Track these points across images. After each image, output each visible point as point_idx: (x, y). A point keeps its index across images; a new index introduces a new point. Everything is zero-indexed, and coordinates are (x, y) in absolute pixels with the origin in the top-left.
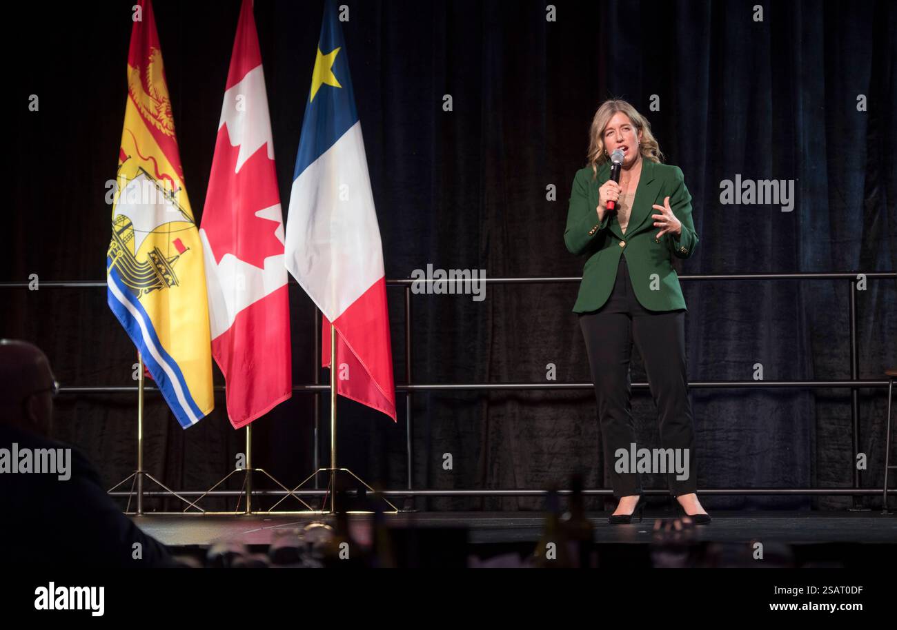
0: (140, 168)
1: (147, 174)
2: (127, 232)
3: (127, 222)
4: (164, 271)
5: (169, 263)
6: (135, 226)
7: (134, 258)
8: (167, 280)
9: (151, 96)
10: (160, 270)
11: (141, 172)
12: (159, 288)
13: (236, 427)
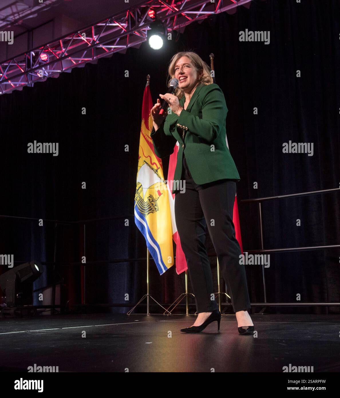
0: (145, 161)
1: (147, 163)
2: (140, 189)
3: (140, 185)
4: (154, 205)
5: (156, 201)
6: (143, 186)
7: (143, 200)
8: (156, 209)
9: (150, 130)
10: (153, 204)
11: (145, 163)
12: (152, 212)
13: (178, 274)
